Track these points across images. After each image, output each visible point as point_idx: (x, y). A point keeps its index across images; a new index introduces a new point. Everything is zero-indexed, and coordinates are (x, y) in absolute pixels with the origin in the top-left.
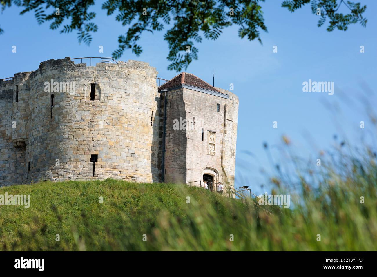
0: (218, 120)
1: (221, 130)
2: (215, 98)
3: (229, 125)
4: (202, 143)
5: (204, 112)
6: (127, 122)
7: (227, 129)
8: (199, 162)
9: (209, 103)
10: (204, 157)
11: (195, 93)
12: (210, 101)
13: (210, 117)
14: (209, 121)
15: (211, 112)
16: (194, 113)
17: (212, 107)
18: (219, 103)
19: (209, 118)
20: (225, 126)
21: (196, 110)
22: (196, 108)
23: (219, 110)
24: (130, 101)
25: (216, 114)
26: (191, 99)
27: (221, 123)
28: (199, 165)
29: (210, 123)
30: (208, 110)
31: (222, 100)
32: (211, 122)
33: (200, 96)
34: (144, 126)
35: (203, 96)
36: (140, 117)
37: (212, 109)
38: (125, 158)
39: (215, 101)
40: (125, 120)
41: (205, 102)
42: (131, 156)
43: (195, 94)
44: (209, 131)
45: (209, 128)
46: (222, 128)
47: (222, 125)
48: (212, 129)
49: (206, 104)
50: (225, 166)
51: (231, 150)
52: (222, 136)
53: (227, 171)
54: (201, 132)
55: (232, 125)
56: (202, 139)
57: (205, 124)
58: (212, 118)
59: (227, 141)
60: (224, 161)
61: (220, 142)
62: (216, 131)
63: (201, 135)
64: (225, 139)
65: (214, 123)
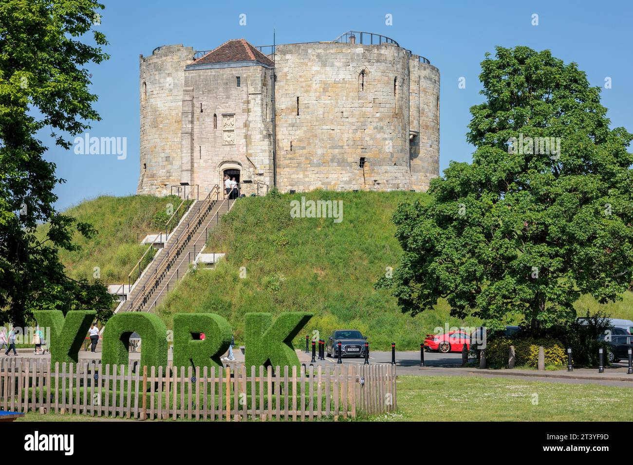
0: (237, 98)
1: (243, 110)
2: (231, 71)
3: (255, 99)
4: (215, 133)
5: (216, 92)
6: (162, 122)
7: (251, 106)
8: (210, 157)
9: (223, 80)
10: (218, 149)
11: (201, 72)
12: (225, 76)
13: (224, 97)
14: (224, 103)
15: (227, 88)
16: (200, 98)
17: (227, 83)
18: (238, 76)
19: (222, 98)
20: (248, 102)
21: (203, 93)
22: (203, 92)
23: (239, 85)
24: (164, 95)
25: (234, 92)
26: (196, 81)
27: (243, 101)
28: (210, 161)
30: (221, 89)
31: (242, 70)
32: (227, 103)
33: (209, 74)
34: (178, 122)
35: (213, 73)
36: (174, 113)
37: (228, 86)
38: (161, 164)
39: (232, 74)
40: (161, 119)
42: (167, 160)
43: (201, 74)
44: (224, 116)
45: (224, 111)
46: (245, 107)
47: (244, 103)
48: (230, 111)
49: (219, 81)
50: (251, 155)
51: (261, 133)
52: (245, 116)
53: (256, 161)
54: (212, 119)
55: (259, 98)
56: (215, 126)
57: (218, 108)
58: (228, 97)
59: (253, 122)
60: (249, 148)
61: (242, 125)
62: (234, 112)
63: (212, 124)
64: (250, 119)
65: (231, 103)
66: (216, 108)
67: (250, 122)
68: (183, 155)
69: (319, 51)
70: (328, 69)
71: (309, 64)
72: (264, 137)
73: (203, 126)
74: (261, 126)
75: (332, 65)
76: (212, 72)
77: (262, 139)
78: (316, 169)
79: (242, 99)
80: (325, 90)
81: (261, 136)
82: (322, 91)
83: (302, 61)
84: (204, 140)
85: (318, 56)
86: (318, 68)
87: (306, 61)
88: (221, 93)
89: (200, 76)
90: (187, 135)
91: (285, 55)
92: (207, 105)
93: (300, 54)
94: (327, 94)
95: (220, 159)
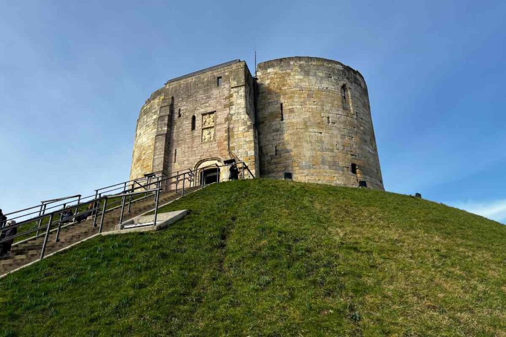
0: (218, 96)
1: (224, 105)
2: (212, 73)
3: (238, 92)
4: (192, 133)
5: (196, 96)
7: (233, 99)
9: (203, 83)
10: (195, 149)
12: (205, 80)
13: (205, 98)
14: (204, 103)
15: (207, 90)
16: (179, 104)
17: (208, 85)
18: (219, 76)
19: (203, 99)
20: (231, 96)
22: (182, 98)
23: (220, 84)
25: (215, 92)
26: (176, 90)
27: (224, 97)
29: (205, 105)
30: (201, 92)
31: (224, 70)
32: (207, 103)
33: (190, 81)
37: (209, 87)
39: (213, 76)
41: (198, 85)
43: (182, 83)
44: (203, 115)
45: (203, 111)
46: (227, 102)
47: (226, 98)
48: (210, 110)
49: (199, 85)
50: (234, 148)
51: (245, 123)
52: (227, 111)
53: (240, 154)
54: (190, 121)
55: (242, 91)
56: (193, 128)
57: (198, 109)
58: (209, 97)
59: (236, 114)
60: (231, 142)
61: (223, 120)
62: (215, 110)
63: (190, 125)
64: (232, 112)
65: (212, 102)
66: (196, 109)
67: (232, 115)
68: (156, 157)
69: (302, 62)
70: (311, 78)
71: (292, 74)
72: (249, 127)
73: (181, 129)
74: (245, 117)
75: (315, 75)
76: (193, 79)
77: (246, 129)
78: (306, 172)
79: (223, 96)
80: (310, 96)
81: (244, 127)
82: (306, 96)
83: (284, 72)
84: (181, 142)
85: (300, 66)
86: (302, 77)
87: (288, 71)
88: (201, 95)
89: (180, 85)
90: (161, 137)
91: (266, 69)
92: (185, 109)
93: (282, 66)
94: (312, 99)
95: (198, 158)
